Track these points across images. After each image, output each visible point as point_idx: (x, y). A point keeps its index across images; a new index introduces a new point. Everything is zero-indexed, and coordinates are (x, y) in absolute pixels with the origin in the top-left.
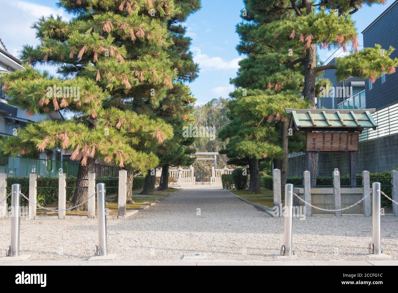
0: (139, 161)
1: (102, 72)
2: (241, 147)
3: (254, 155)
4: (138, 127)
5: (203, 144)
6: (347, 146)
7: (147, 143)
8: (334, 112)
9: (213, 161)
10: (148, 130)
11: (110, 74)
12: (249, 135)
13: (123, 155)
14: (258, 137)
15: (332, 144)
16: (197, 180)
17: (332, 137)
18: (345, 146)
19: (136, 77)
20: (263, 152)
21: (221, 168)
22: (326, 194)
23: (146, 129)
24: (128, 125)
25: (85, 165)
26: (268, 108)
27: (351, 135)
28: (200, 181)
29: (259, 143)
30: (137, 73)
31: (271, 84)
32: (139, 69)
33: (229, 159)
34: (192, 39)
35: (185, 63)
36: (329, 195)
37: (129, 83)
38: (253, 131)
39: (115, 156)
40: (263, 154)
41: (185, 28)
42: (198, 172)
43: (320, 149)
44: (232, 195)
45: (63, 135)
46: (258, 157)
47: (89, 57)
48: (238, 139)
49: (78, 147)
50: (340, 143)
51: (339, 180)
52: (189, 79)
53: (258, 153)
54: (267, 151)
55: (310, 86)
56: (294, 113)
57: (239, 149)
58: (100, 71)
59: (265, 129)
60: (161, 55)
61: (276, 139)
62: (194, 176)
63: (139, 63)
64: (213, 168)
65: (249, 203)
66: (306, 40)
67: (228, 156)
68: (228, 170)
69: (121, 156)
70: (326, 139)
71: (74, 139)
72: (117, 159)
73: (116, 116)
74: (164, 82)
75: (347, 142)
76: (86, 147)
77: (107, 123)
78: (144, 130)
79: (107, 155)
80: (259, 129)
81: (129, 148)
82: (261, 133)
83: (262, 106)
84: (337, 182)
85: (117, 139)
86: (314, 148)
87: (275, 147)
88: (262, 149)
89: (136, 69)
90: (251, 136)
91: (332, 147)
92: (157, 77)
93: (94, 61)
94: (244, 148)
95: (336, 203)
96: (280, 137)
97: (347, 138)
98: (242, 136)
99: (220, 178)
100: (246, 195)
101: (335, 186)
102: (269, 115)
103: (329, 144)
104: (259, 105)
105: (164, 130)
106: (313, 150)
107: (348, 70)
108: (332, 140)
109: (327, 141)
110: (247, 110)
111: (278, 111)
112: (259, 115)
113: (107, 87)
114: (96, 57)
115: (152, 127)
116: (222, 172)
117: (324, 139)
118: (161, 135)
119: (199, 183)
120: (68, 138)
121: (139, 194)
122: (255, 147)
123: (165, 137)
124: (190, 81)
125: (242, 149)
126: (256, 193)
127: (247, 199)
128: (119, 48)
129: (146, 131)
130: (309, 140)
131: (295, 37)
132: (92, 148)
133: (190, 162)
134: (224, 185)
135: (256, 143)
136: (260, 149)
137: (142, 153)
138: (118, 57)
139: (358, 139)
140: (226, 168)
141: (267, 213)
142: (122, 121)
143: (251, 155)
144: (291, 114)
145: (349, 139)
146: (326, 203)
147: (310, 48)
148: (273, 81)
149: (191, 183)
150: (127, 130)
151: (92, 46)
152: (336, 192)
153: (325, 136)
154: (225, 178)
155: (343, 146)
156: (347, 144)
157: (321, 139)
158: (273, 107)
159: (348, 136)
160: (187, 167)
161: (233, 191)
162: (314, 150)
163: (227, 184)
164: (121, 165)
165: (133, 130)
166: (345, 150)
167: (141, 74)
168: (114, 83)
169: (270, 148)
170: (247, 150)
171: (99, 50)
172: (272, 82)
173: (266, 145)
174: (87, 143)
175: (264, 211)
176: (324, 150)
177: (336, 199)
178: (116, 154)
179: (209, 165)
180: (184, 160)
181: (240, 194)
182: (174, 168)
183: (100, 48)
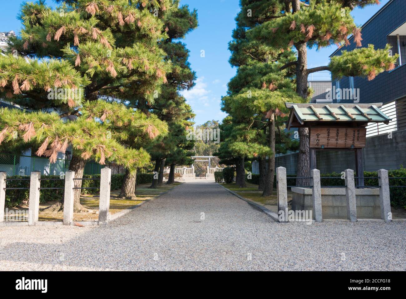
0: (125, 157)
1: (83, 56)
2: (234, 147)
3: (246, 154)
4: (126, 121)
5: (201, 151)
6: (353, 143)
7: (138, 139)
8: (338, 107)
9: (207, 162)
10: (138, 124)
11: (91, 58)
12: (241, 137)
13: (105, 151)
14: (249, 139)
15: (337, 140)
16: (197, 176)
17: (338, 133)
18: (351, 142)
19: (124, 65)
20: (254, 152)
21: (214, 167)
22: (334, 195)
23: (135, 124)
24: (115, 118)
25: (54, 162)
26: (266, 104)
27: (358, 131)
28: (199, 176)
29: (250, 144)
30: (125, 61)
31: (266, 84)
32: (128, 56)
33: (220, 160)
34: (190, 51)
35: (183, 71)
36: (338, 197)
37: (115, 70)
38: (244, 133)
39: (95, 151)
40: (254, 154)
41: (184, 45)
42: (198, 170)
43: (324, 146)
44: (223, 189)
45: (27, 125)
46: (250, 156)
47: (67, 38)
48: (230, 140)
49: (47, 140)
50: (346, 139)
51: (354, 179)
52: (187, 87)
53: (250, 152)
54: (258, 151)
55: (303, 86)
56: (296, 107)
57: (232, 149)
58: (80, 55)
59: (255, 132)
60: (155, 49)
61: (264, 141)
62: (195, 173)
63: (128, 50)
64: (208, 167)
65: (241, 199)
66: (307, 30)
67: (220, 158)
68: (218, 168)
69: (102, 151)
70: (331, 135)
71: (41, 130)
72: (98, 154)
73: (101, 107)
74: (157, 74)
75: (354, 138)
76: (56, 140)
77: (90, 115)
78: (133, 124)
79: (85, 150)
80: (249, 132)
81: (114, 143)
82: (252, 134)
83: (260, 101)
84: (351, 182)
85: (100, 133)
86: (318, 144)
87: (265, 148)
88: (253, 149)
89: (124, 56)
90: (242, 138)
91: (337, 143)
92: (148, 67)
93: (75, 45)
94: (237, 148)
95: (351, 207)
96: (268, 139)
97: (354, 133)
98: (235, 138)
99: (213, 175)
100: (235, 189)
101: (349, 187)
102: (267, 111)
103: (335, 140)
104: (257, 100)
105: (158, 125)
106: (316, 147)
107: (348, 65)
108: (337, 136)
109: (333, 137)
110: (244, 106)
111: (278, 107)
112: (257, 110)
113: (87, 72)
114: (77, 40)
115: (143, 122)
116: (215, 170)
117: (329, 135)
118: (153, 130)
119: (198, 177)
120: (33, 130)
121: (149, 188)
122: (247, 147)
123: (158, 133)
124: (188, 89)
125: (235, 149)
126: (242, 187)
127: (237, 193)
128: (104, 32)
129: (136, 125)
130: (313, 136)
131: (295, 28)
132: (64, 140)
133: (191, 163)
134: (216, 180)
135: (247, 144)
136: (251, 149)
137: (132, 149)
138: (102, 41)
139: (365, 135)
140: (217, 167)
141: (267, 214)
142: (107, 113)
143: (243, 154)
144: (292, 109)
145: (356, 135)
146: (335, 205)
147: (302, 51)
148: (267, 80)
149: (192, 178)
150: (113, 123)
151: (72, 27)
152: (350, 194)
153: (330, 132)
154: (217, 174)
155: (350, 142)
156: (353, 140)
157: (326, 135)
158: (272, 102)
159: (354, 131)
160: (189, 166)
161: (223, 185)
162: (318, 147)
163: (218, 179)
164: (102, 161)
165: (120, 124)
166: (351, 147)
167: (130, 62)
168: (96, 68)
169: (260, 149)
170: (240, 150)
171: (79, 31)
172: (266, 82)
173: (256, 145)
174: (58, 135)
175: (262, 211)
176: (329, 147)
177: (350, 202)
178: (96, 150)
179: (205, 165)
180: (186, 161)
181: (230, 188)
182: (179, 166)
183: (80, 29)
